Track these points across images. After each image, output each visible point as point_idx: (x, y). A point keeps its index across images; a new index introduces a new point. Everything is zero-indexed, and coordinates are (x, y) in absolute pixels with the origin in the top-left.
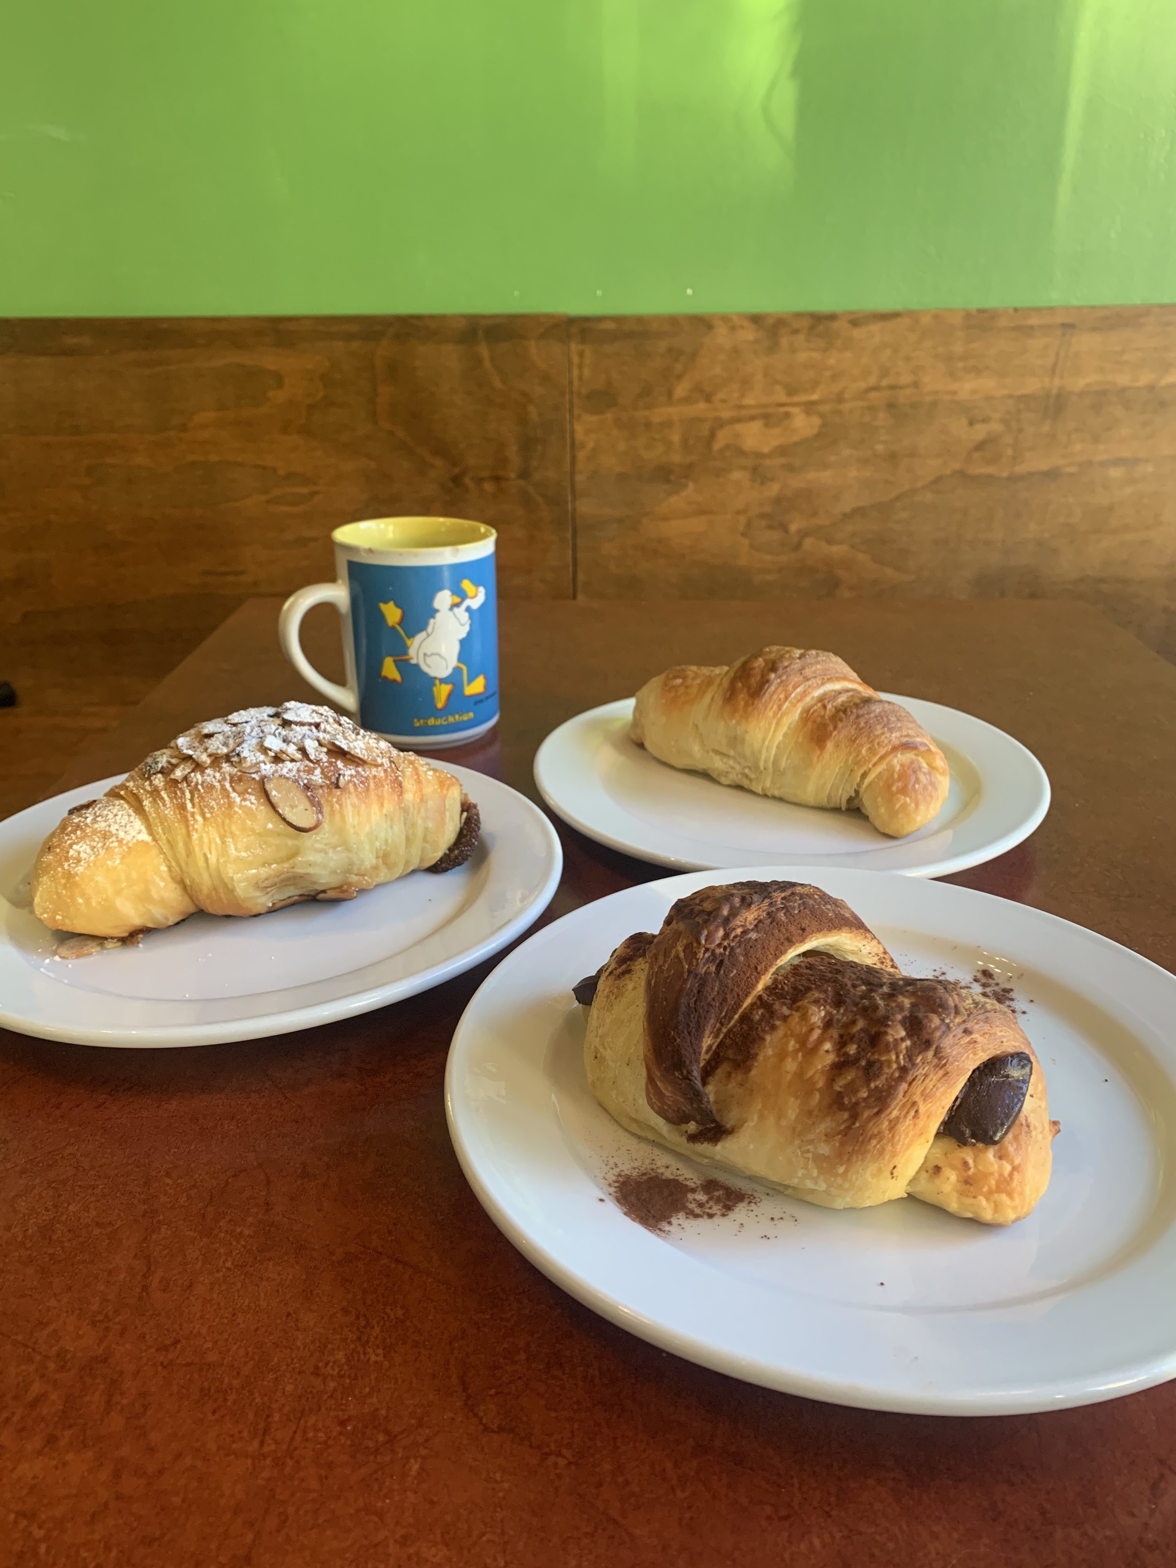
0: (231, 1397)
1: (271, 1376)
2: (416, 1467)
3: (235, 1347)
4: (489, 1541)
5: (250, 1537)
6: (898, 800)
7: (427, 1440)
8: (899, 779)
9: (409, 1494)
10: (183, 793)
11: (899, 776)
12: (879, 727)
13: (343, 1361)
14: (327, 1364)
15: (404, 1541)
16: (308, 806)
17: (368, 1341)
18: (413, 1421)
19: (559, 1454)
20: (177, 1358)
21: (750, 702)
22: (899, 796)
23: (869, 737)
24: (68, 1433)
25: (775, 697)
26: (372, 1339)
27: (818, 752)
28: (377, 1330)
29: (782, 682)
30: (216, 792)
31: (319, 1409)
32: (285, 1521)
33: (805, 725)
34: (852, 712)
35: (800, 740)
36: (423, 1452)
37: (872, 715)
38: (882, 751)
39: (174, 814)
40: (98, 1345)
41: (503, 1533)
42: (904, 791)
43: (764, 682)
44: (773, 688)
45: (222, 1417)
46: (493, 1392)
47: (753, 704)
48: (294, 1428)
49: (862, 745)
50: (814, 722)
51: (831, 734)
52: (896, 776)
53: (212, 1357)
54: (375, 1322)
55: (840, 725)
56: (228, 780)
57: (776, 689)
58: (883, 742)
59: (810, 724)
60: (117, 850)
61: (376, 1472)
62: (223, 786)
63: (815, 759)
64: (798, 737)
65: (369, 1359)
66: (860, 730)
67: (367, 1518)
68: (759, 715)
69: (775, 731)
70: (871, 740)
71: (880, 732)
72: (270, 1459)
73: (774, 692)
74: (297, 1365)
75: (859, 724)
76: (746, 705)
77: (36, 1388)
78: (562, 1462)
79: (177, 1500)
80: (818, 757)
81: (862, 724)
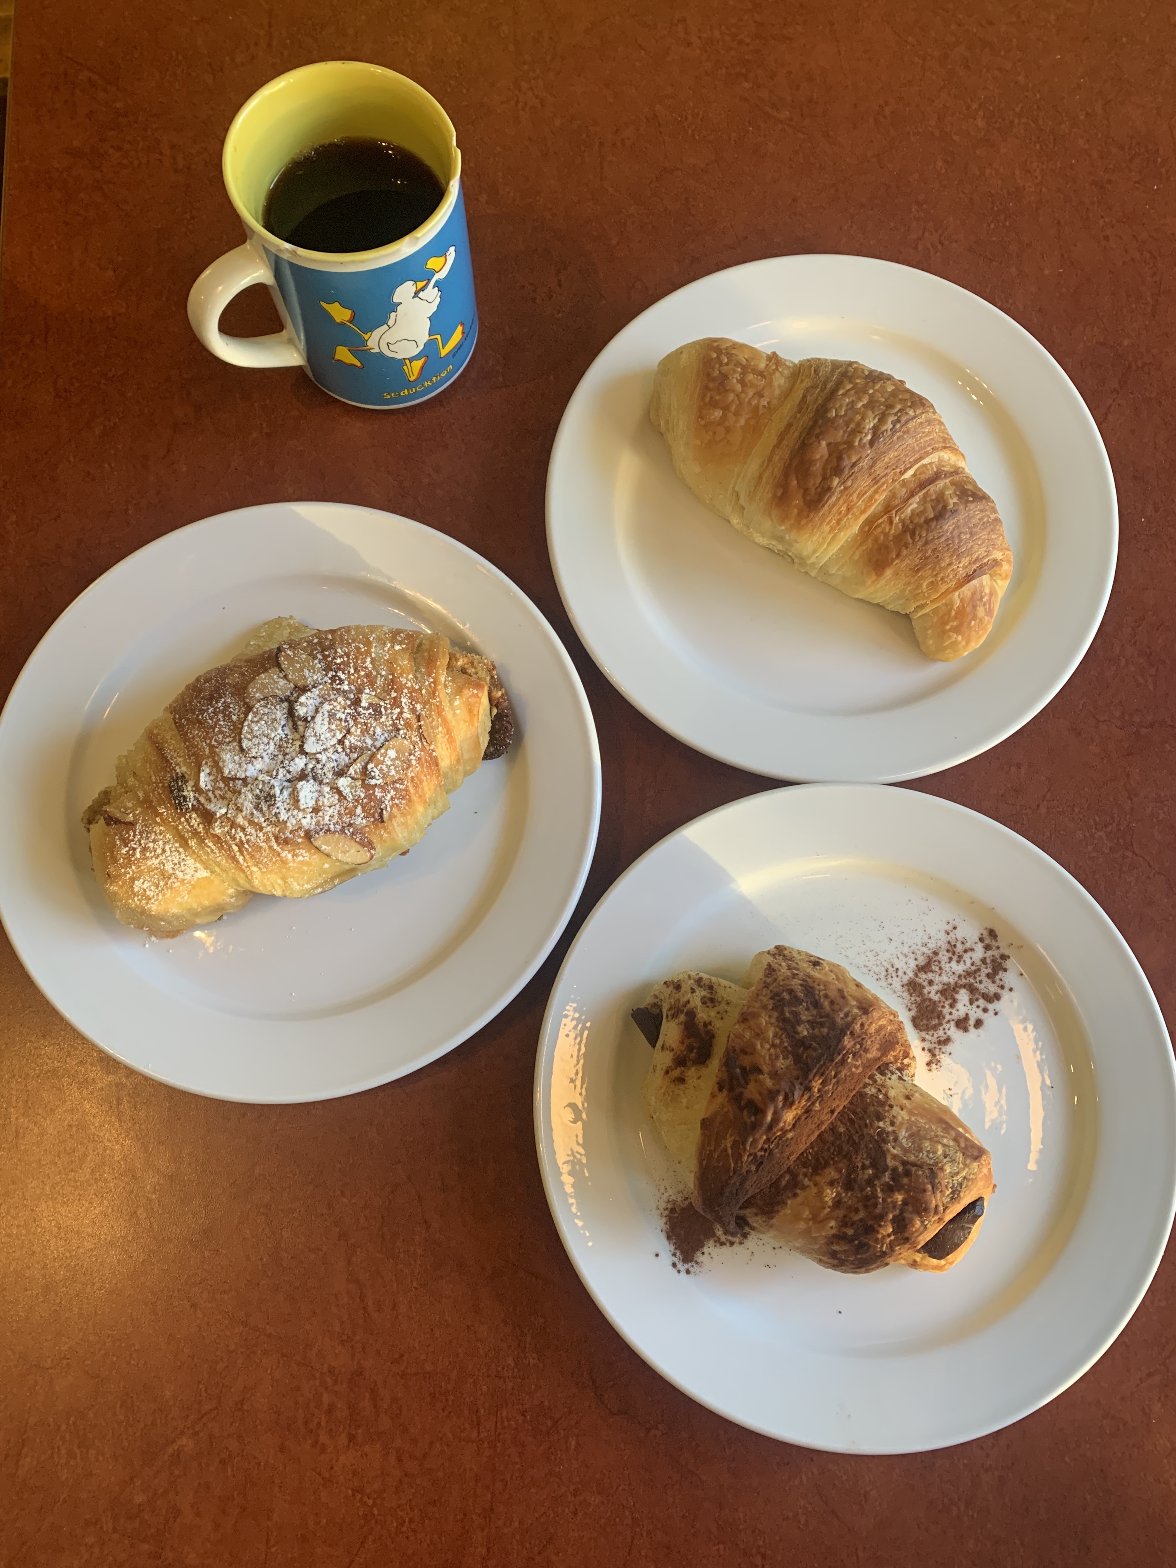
0: (451, 1397)
1: (470, 1380)
2: (573, 1443)
3: (441, 1358)
4: (623, 1490)
5: (489, 1496)
6: (950, 637)
7: (577, 1423)
8: (956, 617)
9: (573, 1461)
10: (230, 847)
11: (956, 614)
12: (947, 555)
13: (513, 1365)
14: (503, 1368)
15: (575, 1493)
16: (359, 847)
17: (525, 1347)
18: (566, 1410)
19: (657, 1428)
20: (406, 1368)
21: (805, 513)
22: (951, 634)
23: (933, 569)
24: (360, 1431)
25: (835, 510)
26: (528, 1346)
27: (875, 577)
28: (529, 1338)
29: (846, 489)
30: (265, 851)
31: (507, 1404)
32: (506, 1485)
33: (864, 542)
34: (920, 536)
35: (856, 557)
36: (576, 1431)
37: (943, 539)
38: (944, 588)
39: (227, 862)
40: (353, 1360)
41: (630, 1485)
42: (957, 630)
43: (825, 490)
44: (834, 499)
45: (450, 1413)
46: (611, 1383)
47: (808, 516)
48: (495, 1419)
49: (923, 578)
50: (876, 540)
51: (892, 562)
52: (953, 613)
53: (429, 1367)
54: (526, 1331)
55: (905, 552)
56: (274, 840)
57: (838, 499)
58: (948, 576)
59: (870, 541)
60: (181, 888)
61: (550, 1448)
62: (271, 847)
63: (869, 582)
64: (854, 553)
65: (529, 1363)
66: (926, 558)
67: (552, 1480)
68: (813, 530)
69: (829, 544)
70: (935, 573)
71: (947, 561)
72: (486, 1443)
73: (834, 504)
74: (485, 1370)
75: (926, 551)
76: (799, 515)
77: (326, 1399)
78: (659, 1433)
79: (440, 1474)
80: (873, 582)
81: (929, 552)
